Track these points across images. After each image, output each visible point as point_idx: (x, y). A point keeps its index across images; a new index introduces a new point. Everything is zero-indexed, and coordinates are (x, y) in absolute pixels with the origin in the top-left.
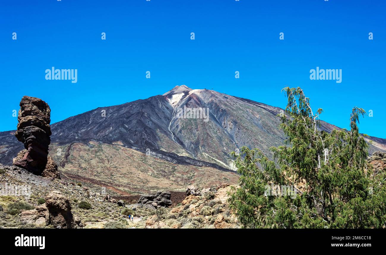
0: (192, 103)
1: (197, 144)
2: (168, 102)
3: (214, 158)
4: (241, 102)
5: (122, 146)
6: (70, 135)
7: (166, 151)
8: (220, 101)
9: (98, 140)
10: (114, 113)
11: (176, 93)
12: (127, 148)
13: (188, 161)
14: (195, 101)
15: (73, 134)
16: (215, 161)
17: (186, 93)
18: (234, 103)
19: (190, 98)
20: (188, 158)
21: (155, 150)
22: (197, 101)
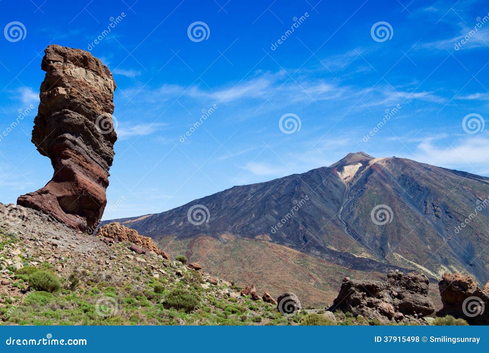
0: (373, 177)
1: (383, 240)
2: (337, 177)
3: (411, 262)
4: (453, 176)
5: (270, 241)
7: (335, 250)
9: (234, 233)
10: (258, 194)
11: (350, 164)
12: (276, 245)
13: (371, 265)
14: (378, 174)
16: (414, 266)
17: (365, 163)
19: (371, 171)
20: (371, 261)
21: (319, 248)
22: (382, 174)
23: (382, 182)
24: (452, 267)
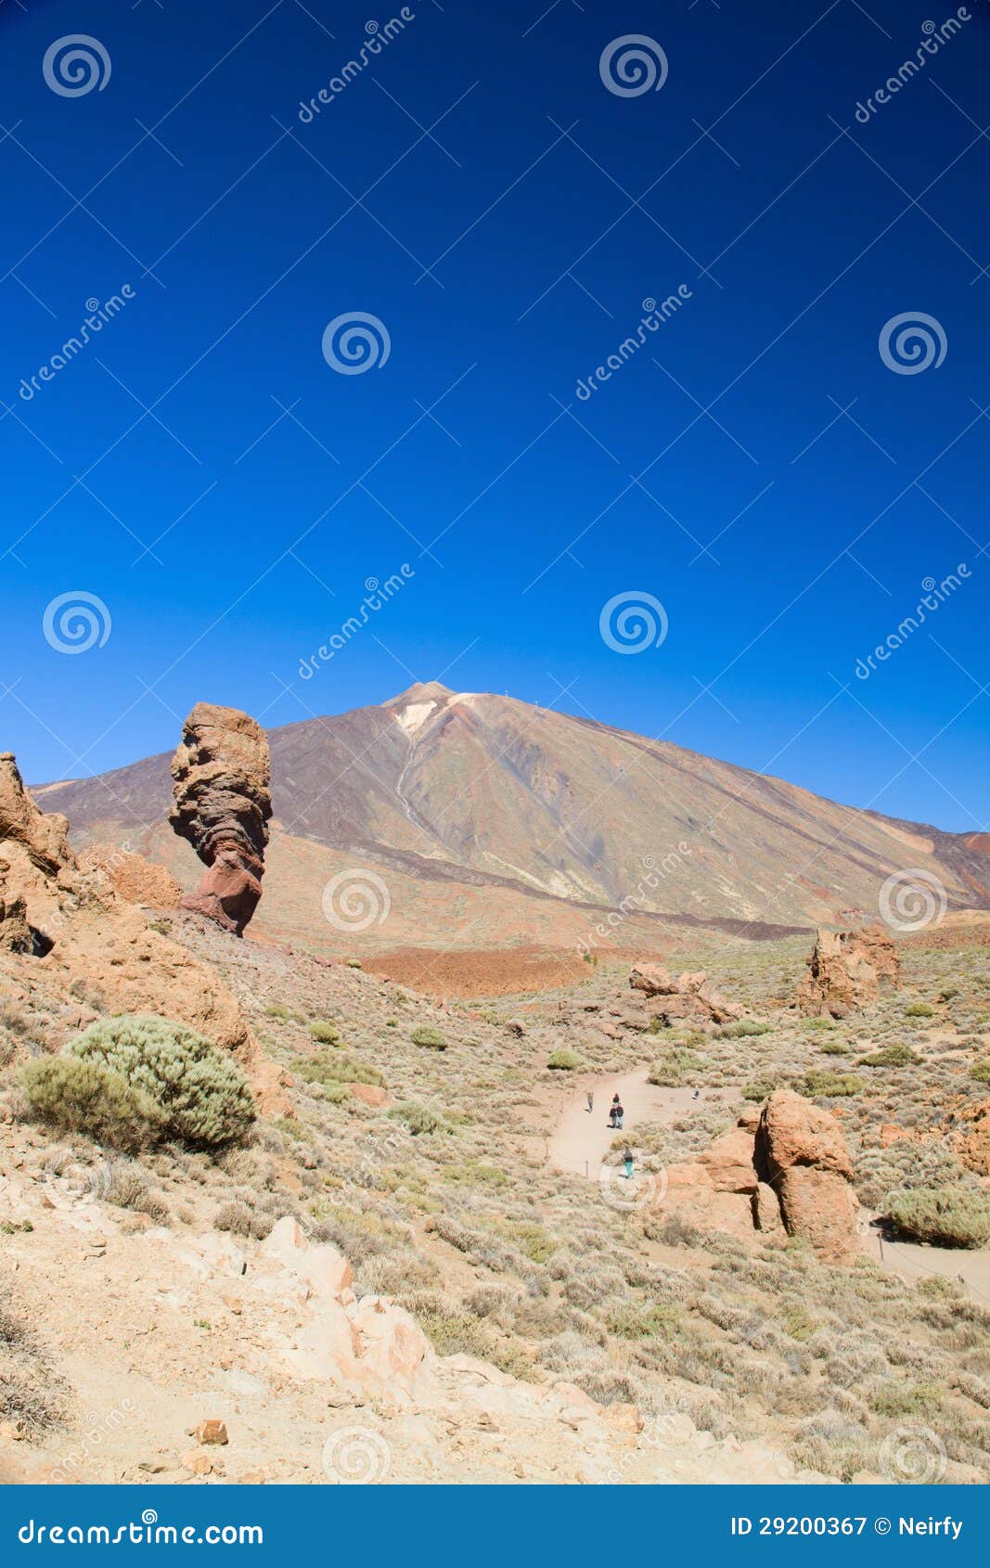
0: (454, 726)
1: (468, 829)
2: (395, 722)
3: (510, 866)
6: (150, 803)
7: (390, 846)
8: (525, 723)
11: (416, 703)
12: (294, 839)
13: (447, 871)
14: (463, 721)
15: (156, 799)
16: (515, 872)
17: (442, 702)
18: (561, 730)
19: (449, 718)
20: (448, 864)
21: (364, 843)
22: (468, 722)
23: (468, 733)
24: (570, 872)
